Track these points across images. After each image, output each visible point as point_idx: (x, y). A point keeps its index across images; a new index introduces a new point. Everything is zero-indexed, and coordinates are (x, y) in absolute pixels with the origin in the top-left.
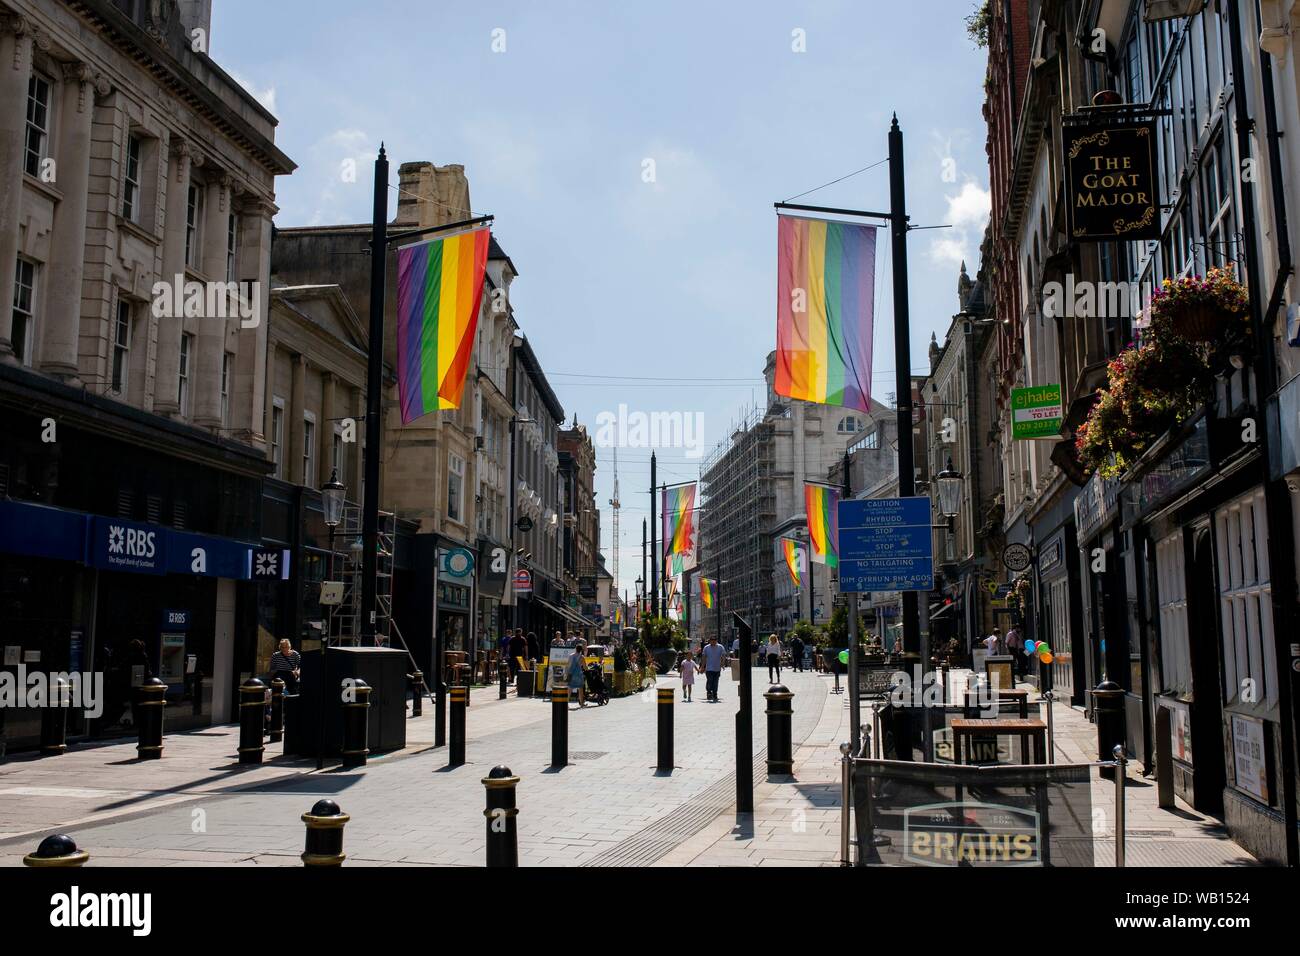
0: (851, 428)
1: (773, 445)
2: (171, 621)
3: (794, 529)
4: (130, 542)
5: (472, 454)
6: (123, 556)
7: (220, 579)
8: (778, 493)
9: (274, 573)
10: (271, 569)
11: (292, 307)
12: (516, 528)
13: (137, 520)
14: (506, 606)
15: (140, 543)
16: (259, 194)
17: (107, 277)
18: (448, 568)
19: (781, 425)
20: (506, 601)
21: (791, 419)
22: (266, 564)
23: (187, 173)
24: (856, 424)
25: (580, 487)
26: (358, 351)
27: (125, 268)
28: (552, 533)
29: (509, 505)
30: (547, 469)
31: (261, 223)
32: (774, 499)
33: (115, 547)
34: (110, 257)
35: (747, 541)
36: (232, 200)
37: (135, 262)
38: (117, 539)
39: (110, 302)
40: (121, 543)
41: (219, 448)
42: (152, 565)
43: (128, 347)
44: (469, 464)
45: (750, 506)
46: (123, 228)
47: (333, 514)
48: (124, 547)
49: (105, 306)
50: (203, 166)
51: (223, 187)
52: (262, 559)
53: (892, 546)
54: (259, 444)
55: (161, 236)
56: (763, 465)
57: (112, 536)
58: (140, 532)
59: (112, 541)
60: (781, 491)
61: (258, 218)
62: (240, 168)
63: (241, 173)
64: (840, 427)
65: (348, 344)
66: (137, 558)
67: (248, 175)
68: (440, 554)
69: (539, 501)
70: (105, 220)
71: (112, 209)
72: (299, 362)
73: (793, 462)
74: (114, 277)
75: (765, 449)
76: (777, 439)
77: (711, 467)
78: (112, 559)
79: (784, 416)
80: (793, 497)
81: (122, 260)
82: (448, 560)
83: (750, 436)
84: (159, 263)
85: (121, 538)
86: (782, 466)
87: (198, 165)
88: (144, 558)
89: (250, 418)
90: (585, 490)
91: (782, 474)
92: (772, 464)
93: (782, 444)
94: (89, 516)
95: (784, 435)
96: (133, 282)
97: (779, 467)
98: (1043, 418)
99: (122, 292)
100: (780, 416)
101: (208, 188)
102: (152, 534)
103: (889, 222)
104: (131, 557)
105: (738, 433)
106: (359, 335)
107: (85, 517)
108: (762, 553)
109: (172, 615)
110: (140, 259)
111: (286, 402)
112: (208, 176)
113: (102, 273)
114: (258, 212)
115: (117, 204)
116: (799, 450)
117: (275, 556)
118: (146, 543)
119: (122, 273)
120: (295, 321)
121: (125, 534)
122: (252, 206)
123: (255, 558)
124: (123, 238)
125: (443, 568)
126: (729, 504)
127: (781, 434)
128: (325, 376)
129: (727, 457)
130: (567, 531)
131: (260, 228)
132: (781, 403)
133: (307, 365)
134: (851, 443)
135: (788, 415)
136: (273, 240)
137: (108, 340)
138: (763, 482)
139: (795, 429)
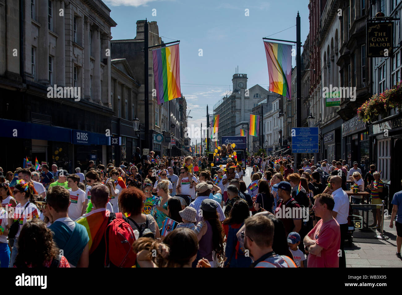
0: (257, 97)
1: (235, 101)
2: (92, 158)
3: (241, 126)
4: (82, 136)
5: (160, 107)
6: (80, 140)
7: (103, 145)
8: (236, 115)
9: (117, 143)
10: (116, 142)
11: (114, 66)
12: (171, 127)
13: (82, 130)
14: (169, 149)
15: (84, 137)
16: (107, 33)
17: (71, 60)
18: (156, 140)
19: (237, 96)
20: (169, 148)
21: (240, 94)
22: (115, 141)
23: (89, 28)
24: (259, 95)
25: (183, 114)
26: (131, 78)
27: (75, 57)
28: (178, 128)
29: (169, 121)
30: (177, 110)
31: (108, 42)
32: (235, 117)
33: (78, 138)
34: (71, 54)
35: (227, 128)
36: (100, 35)
37: (78, 55)
38: (79, 136)
39: (72, 67)
40: (80, 137)
41: (101, 108)
42: (87, 142)
43: (77, 80)
44: (160, 109)
45: (228, 119)
46: (74, 45)
47: (136, 128)
48: (80, 138)
49: (71, 69)
50: (93, 25)
51: (98, 31)
52: (113, 139)
53: (307, 140)
54: (111, 107)
55: (84, 47)
56: (232, 107)
57: (77, 135)
58: (84, 134)
59: (77, 136)
60: (237, 114)
61: (107, 40)
62: (102, 26)
63: (102, 27)
64: (254, 96)
65: (128, 76)
66: (84, 141)
67: (104, 27)
68: (154, 135)
69: (175, 119)
70: (69, 43)
71: (71, 40)
72: (116, 82)
73: (241, 106)
74: (73, 60)
75: (233, 103)
76: (236, 100)
77: (217, 107)
78: (78, 142)
79: (238, 93)
80: (241, 116)
81: (74, 55)
82: (156, 137)
83: (228, 98)
84: (83, 55)
85: (80, 135)
86: (238, 107)
87: (91, 25)
88: (85, 141)
89: (108, 100)
90: (185, 115)
91: (238, 110)
92: (235, 107)
93: (238, 101)
94: (71, 130)
95: (238, 99)
96: (77, 61)
97: (237, 108)
98: (335, 101)
99: (75, 64)
100: (237, 93)
101: (94, 32)
102: (87, 134)
103: (296, 44)
104: (82, 141)
105: (225, 98)
106: (131, 73)
107: (70, 130)
108: (232, 132)
109: (92, 156)
110: (79, 54)
111: (113, 94)
112: (94, 28)
113: (70, 59)
114: (107, 38)
115: (72, 38)
116: (243, 103)
117: (117, 139)
118: (86, 136)
119: (74, 59)
120: (115, 70)
121: (80, 134)
122: (106, 36)
123: (111, 140)
124: (74, 48)
125: (155, 139)
126: (222, 118)
127: (238, 98)
128: (122, 85)
129: (222, 104)
130: (181, 126)
131: (108, 43)
132: (237, 89)
133: (118, 83)
134: (259, 102)
135: (239, 93)
136: (111, 47)
137: (72, 79)
138: (232, 112)
139: (241, 97)
